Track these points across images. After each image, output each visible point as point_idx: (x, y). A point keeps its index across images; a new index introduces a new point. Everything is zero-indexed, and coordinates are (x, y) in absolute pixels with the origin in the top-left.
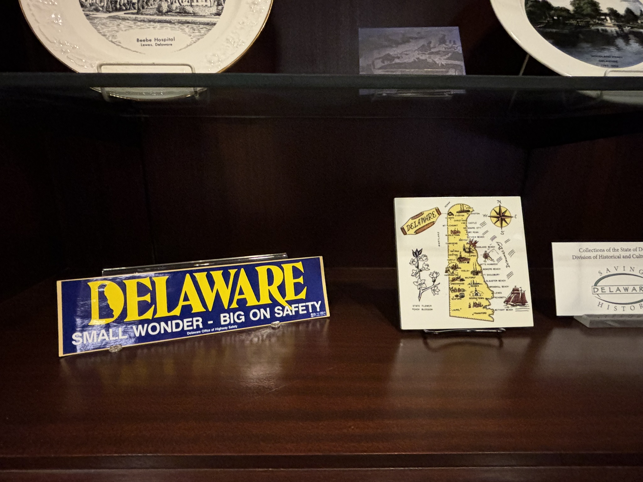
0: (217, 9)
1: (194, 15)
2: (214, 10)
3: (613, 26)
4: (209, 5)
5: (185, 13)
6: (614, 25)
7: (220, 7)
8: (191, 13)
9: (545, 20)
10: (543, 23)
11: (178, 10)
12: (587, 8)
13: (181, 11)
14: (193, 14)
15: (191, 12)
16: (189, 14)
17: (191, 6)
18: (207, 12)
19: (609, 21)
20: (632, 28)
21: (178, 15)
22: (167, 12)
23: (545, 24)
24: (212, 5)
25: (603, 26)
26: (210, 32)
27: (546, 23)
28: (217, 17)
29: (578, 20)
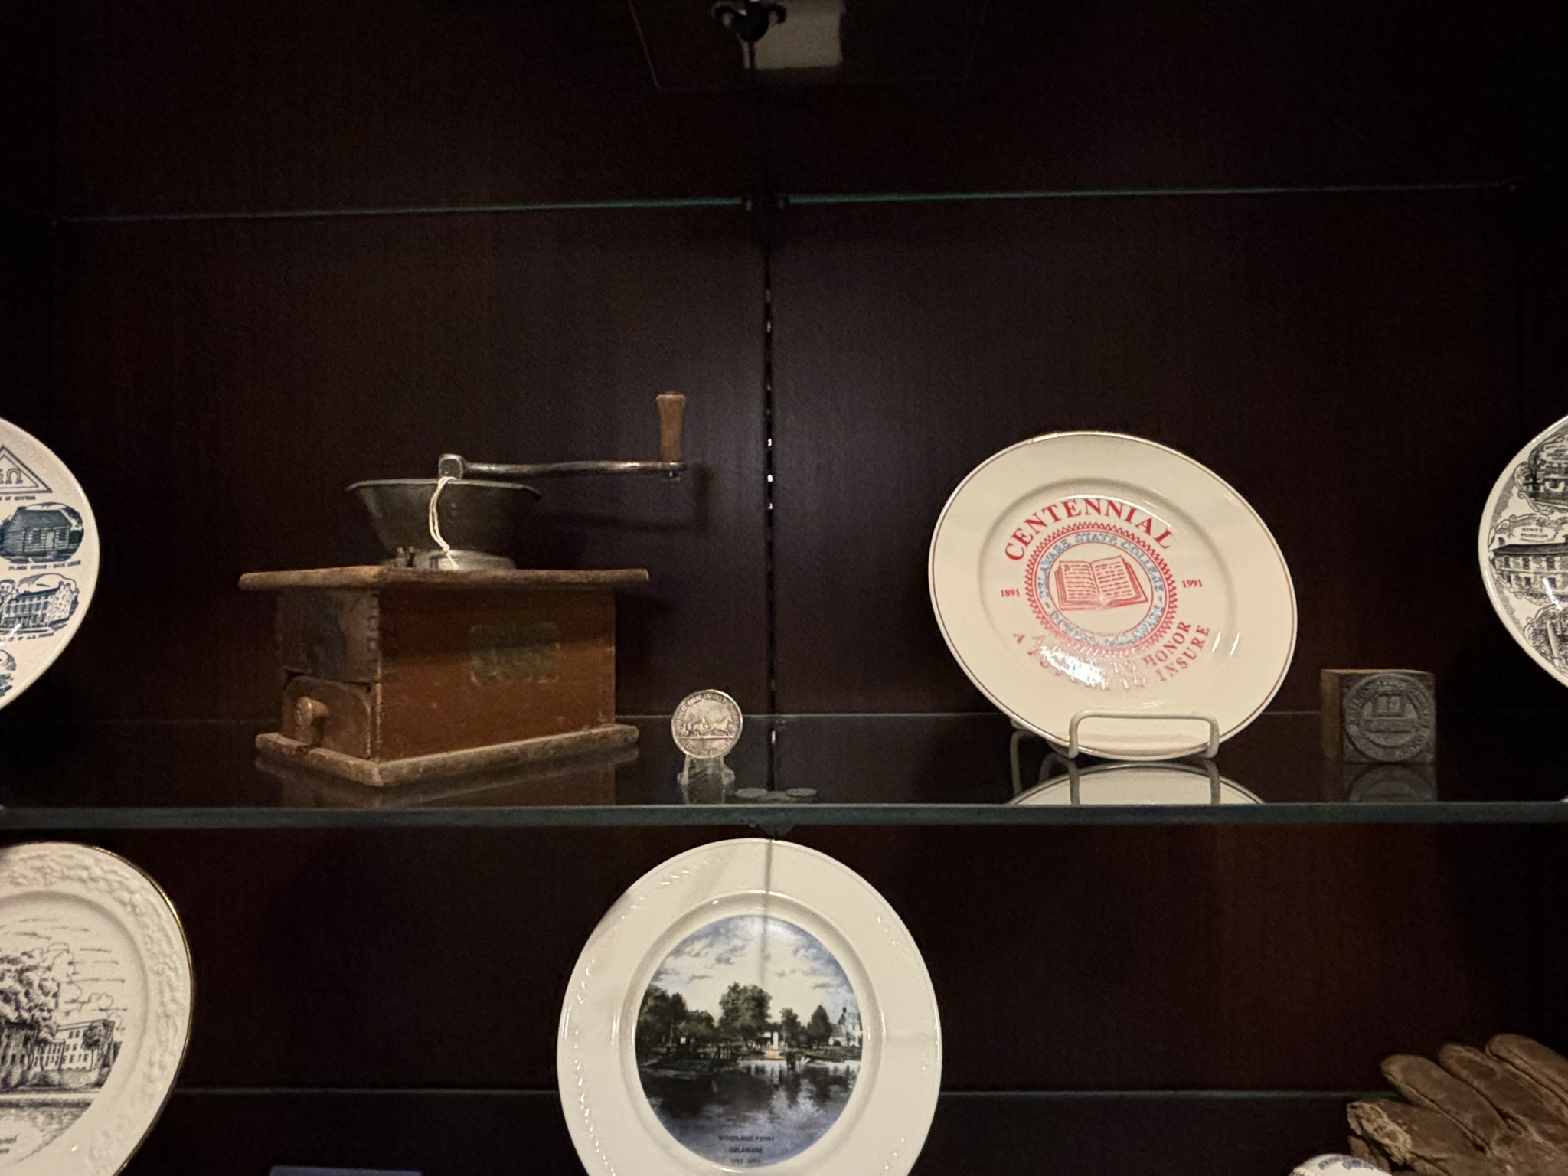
0: (100, 1074)
1: (61, 1088)
2: (93, 1076)
3: (780, 1057)
4: (88, 1067)
5: (45, 1086)
6: (781, 1054)
7: (106, 1070)
8: (54, 1086)
9: (662, 1047)
10: (658, 1053)
11: (35, 1081)
12: (747, 1009)
13: (42, 1083)
14: (57, 1087)
15: (56, 1082)
16: (52, 1088)
17: (60, 1070)
18: (83, 1080)
19: (775, 1045)
20: (813, 1059)
21: (33, 1090)
22: (17, 1086)
23: (660, 1057)
24: (93, 1067)
25: (761, 1057)
26: (79, 1121)
27: (663, 1055)
28: (96, 1089)
29: (722, 1045)
